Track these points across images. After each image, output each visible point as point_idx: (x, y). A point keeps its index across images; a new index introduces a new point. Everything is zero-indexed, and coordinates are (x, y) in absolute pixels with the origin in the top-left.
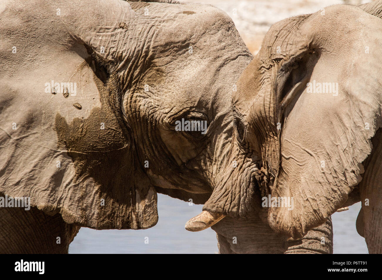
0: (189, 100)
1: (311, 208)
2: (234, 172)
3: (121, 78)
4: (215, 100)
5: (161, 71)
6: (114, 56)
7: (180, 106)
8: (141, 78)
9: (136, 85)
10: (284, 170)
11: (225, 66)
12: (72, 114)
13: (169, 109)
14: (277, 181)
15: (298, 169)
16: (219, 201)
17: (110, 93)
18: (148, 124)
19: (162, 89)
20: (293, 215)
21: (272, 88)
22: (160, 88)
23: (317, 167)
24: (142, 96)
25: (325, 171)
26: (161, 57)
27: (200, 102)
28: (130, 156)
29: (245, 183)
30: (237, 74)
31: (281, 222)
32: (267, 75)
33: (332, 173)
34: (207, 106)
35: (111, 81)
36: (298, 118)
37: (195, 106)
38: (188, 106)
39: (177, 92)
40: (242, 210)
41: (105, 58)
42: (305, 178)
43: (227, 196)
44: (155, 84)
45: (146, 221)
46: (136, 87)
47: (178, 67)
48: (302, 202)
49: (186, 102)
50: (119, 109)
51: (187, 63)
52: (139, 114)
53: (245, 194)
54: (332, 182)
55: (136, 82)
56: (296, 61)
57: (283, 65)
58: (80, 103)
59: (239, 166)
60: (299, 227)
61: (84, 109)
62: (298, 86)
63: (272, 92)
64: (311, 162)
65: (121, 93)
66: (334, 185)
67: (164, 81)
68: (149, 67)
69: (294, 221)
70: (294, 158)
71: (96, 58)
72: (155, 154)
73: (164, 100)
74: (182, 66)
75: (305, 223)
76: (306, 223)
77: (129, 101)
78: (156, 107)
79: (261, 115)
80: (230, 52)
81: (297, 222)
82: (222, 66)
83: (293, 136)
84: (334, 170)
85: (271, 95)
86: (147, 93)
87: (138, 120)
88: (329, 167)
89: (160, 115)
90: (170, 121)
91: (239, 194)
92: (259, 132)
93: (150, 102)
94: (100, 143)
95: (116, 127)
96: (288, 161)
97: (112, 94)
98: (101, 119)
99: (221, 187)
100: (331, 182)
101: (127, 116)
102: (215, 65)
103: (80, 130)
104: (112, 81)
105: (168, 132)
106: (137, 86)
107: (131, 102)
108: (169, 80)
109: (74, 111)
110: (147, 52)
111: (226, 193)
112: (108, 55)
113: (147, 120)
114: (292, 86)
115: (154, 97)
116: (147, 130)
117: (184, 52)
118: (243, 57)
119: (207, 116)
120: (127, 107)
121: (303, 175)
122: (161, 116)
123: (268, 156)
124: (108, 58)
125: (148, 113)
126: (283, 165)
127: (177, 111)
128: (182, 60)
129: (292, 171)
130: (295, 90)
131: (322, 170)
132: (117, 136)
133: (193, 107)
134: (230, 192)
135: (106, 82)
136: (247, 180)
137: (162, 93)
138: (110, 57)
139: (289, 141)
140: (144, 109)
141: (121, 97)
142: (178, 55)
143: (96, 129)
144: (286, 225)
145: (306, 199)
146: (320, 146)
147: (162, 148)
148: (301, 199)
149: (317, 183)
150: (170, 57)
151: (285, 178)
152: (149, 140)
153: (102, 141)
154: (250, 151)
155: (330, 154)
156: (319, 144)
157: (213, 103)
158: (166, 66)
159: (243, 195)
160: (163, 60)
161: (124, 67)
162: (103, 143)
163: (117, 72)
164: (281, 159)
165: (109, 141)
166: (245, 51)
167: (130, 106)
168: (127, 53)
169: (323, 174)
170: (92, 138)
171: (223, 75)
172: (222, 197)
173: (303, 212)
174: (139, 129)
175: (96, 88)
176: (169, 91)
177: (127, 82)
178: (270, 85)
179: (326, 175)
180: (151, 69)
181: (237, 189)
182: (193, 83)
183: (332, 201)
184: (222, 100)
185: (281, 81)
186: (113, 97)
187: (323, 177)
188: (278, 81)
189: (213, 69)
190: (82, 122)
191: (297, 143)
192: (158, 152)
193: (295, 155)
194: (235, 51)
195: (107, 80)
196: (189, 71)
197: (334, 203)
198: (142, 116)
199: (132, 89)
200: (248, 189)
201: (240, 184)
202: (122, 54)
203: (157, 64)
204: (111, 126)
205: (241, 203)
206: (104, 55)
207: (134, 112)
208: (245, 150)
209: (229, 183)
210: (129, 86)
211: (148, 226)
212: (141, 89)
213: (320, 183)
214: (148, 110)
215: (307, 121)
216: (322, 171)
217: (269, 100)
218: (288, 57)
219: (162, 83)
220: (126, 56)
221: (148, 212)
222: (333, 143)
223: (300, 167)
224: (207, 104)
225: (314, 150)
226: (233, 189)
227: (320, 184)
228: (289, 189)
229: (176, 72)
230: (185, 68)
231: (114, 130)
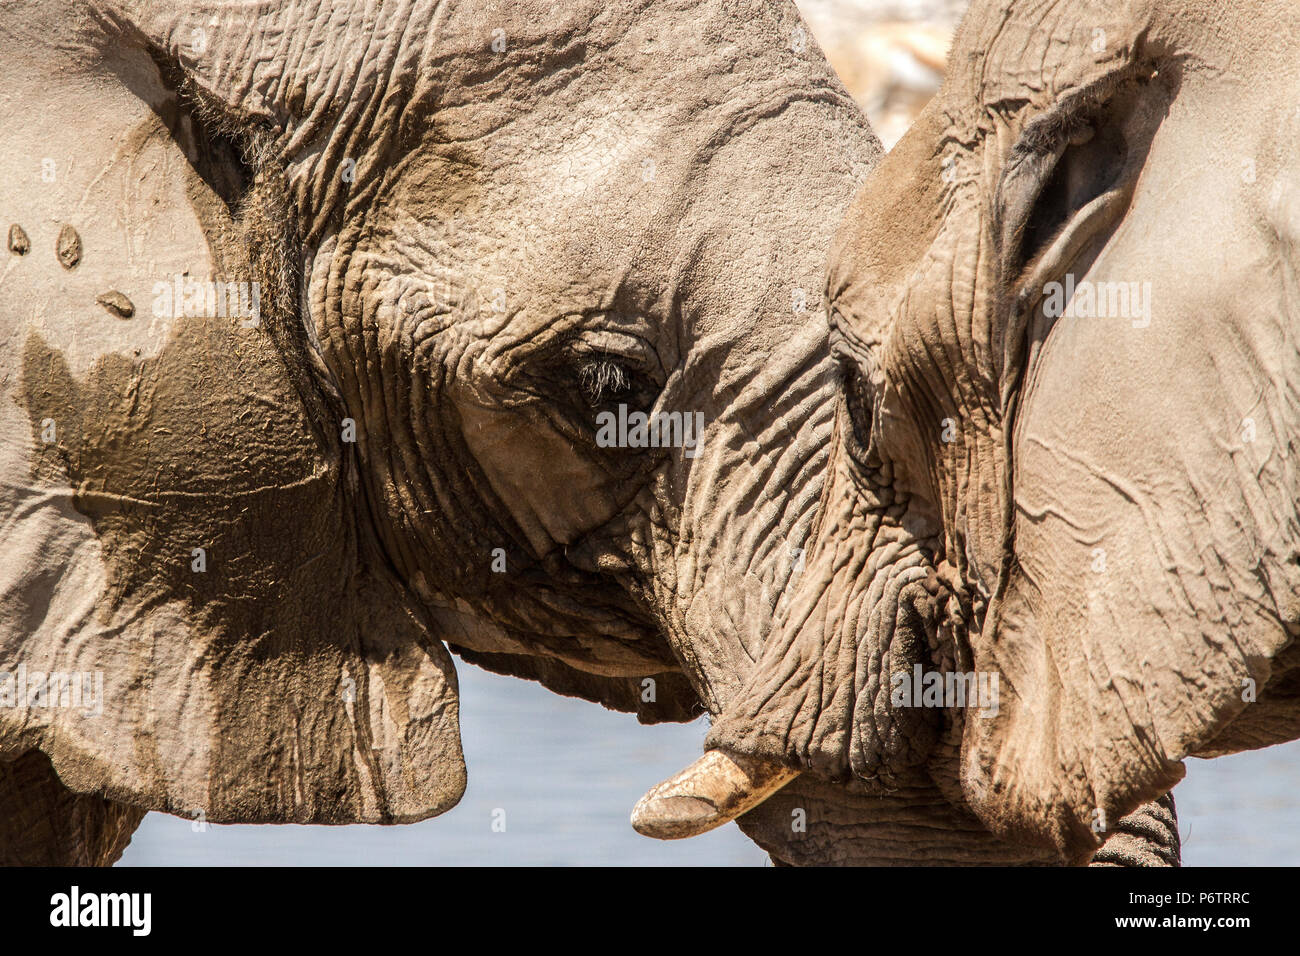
0: (580, 280)
1: (1127, 720)
2: (832, 588)
3: (301, 188)
4: (688, 281)
5: (466, 161)
6: (273, 96)
7: (545, 309)
8: (382, 187)
9: (363, 217)
10: (1026, 568)
11: (734, 140)
12: (94, 338)
13: (497, 321)
14: (998, 615)
15: (1077, 560)
16: (771, 710)
17: (255, 252)
18: (408, 382)
19: (471, 237)
20: (1060, 756)
21: (984, 226)
22: (461, 233)
23: (1149, 546)
24: (386, 265)
25: (1180, 561)
26: (465, 102)
27: (625, 292)
28: (339, 514)
29: (874, 630)
30: (784, 178)
31: (1014, 786)
32: (965, 172)
33: (1209, 569)
34: (655, 308)
35: (256, 202)
36: (1082, 347)
37: (603, 306)
38: (574, 308)
39: (531, 249)
40: (860, 745)
41: (232, 102)
42: (1105, 597)
43: (803, 688)
44: (441, 214)
45: (415, 786)
46: (361, 225)
47: (536, 144)
48: (1093, 698)
49: (569, 292)
50: (291, 318)
51: (577, 127)
52: (375, 338)
53: (872, 678)
54: (1205, 607)
55: (364, 205)
56: (1080, 111)
57: (1028, 124)
58: (126, 292)
59: (853, 564)
60: (1085, 802)
61: (145, 318)
62: (1090, 218)
63: (983, 241)
64: (1126, 529)
65: (301, 246)
66: (1215, 623)
67: (480, 201)
68: (415, 142)
69: (1062, 781)
70: (1062, 514)
71: (194, 105)
72: (439, 508)
73: (476, 281)
74: (552, 141)
75: (1104, 782)
76: (1112, 783)
77: (332, 284)
78: (442, 312)
79: (939, 335)
80: (754, 86)
81: (1076, 782)
82: (718, 141)
83: (1062, 424)
84: (1219, 556)
85: (978, 253)
86: (408, 250)
87: (369, 363)
88: (1195, 547)
89: (462, 344)
90: (501, 371)
91: (850, 678)
92: (932, 410)
93: (419, 290)
94: (209, 460)
95: (278, 392)
96: (1037, 529)
97: (262, 256)
98: (217, 358)
99: (778, 651)
100: (1201, 610)
101: (323, 346)
102: (691, 136)
103: (127, 404)
104: (263, 198)
105: (492, 414)
106: (368, 224)
107: (341, 288)
108: (499, 198)
109: (101, 324)
110: (408, 82)
111: (798, 675)
112: (245, 92)
113: (407, 363)
114: (1064, 218)
115: (439, 270)
116: (407, 407)
117: (565, 83)
118: (812, 105)
119: (655, 349)
120: (324, 310)
121: (1098, 584)
122: (464, 349)
123: (964, 512)
124: (244, 103)
125: (412, 333)
126: (1019, 548)
127: (529, 329)
128: (552, 115)
129: (1054, 569)
130: (1075, 235)
131: (1170, 558)
132: (281, 431)
133: (597, 311)
134: (815, 672)
135: (237, 206)
136: (879, 620)
137: (470, 252)
138: (255, 99)
139: (1046, 444)
140: (394, 317)
141: (301, 268)
142: (538, 93)
143: (192, 401)
144: (1030, 799)
145: (1108, 682)
146: (1166, 459)
147: (467, 482)
148: (1090, 682)
149: (1148, 613)
150: (505, 101)
151: (1027, 604)
152: (415, 450)
153: (217, 451)
154: (899, 499)
155: (1201, 490)
156: (1159, 450)
157: (680, 297)
158: (486, 138)
159: (866, 680)
160: (474, 113)
161: (312, 141)
162: (222, 460)
163: (285, 162)
164: (1010, 521)
165: (248, 450)
166: (821, 83)
167: (338, 306)
168: (324, 85)
169: (1170, 577)
170: (176, 440)
171: (722, 180)
172: (782, 691)
173: (1098, 740)
174: (376, 403)
175: (198, 230)
176: (499, 242)
177: (325, 207)
178: (976, 214)
179: (1184, 581)
180: (424, 152)
181: (840, 659)
182: (597, 210)
183: (1202, 687)
184: (718, 285)
185: (1020, 192)
186: (268, 269)
187: (1170, 590)
188: (1006, 195)
189: (683, 152)
190: (134, 369)
191: (1074, 453)
192: (453, 497)
193: (1069, 503)
194: (779, 82)
195: (243, 196)
196: (583, 159)
197: (1212, 697)
198: (384, 347)
199: (345, 234)
200: (885, 658)
201: (853, 635)
202: (303, 86)
203: (451, 131)
204: (256, 390)
205: (858, 715)
206: (229, 90)
207: (352, 332)
208: (876, 493)
209: (812, 632)
210: (334, 223)
211: (424, 809)
212: (383, 234)
213: (1158, 612)
214: (409, 324)
215: (1115, 359)
216: (1169, 565)
217: (968, 272)
218: (1049, 92)
219: (470, 212)
220: (319, 95)
221: (423, 749)
222: (1217, 445)
223: (1086, 550)
224: (655, 298)
225: (1140, 476)
226: (827, 656)
227: (1157, 619)
228: (1044, 647)
229: (529, 164)
230: (567, 147)
231: (272, 407)
